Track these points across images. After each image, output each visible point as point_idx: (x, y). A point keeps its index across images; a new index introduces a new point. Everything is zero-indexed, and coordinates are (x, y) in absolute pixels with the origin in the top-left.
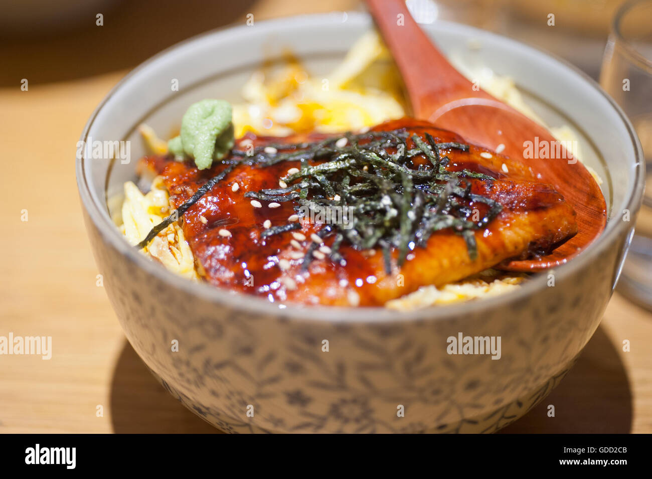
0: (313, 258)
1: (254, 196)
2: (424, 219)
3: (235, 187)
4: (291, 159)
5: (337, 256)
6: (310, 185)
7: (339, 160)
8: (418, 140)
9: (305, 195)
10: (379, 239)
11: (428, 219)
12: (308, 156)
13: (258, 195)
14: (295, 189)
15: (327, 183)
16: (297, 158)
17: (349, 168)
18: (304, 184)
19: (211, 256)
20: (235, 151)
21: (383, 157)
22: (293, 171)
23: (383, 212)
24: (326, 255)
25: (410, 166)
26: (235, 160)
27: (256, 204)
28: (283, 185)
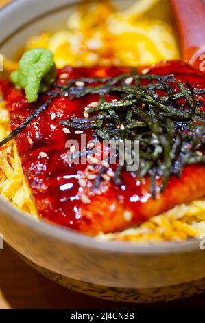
0: (102, 180)
1: (66, 123)
2: (181, 154)
3: (53, 116)
4: (93, 92)
5: (118, 181)
6: (105, 117)
7: (125, 100)
8: (182, 86)
9: (100, 125)
10: (148, 170)
11: (184, 153)
12: (105, 91)
13: (68, 123)
14: (94, 120)
15: (117, 116)
16: (97, 92)
17: (132, 105)
18: (101, 117)
19: (33, 172)
20: (55, 85)
21: (156, 100)
22: (94, 104)
23: (153, 148)
24: (112, 178)
25: (175, 106)
26: (55, 92)
27: (66, 131)
28: (86, 115)
